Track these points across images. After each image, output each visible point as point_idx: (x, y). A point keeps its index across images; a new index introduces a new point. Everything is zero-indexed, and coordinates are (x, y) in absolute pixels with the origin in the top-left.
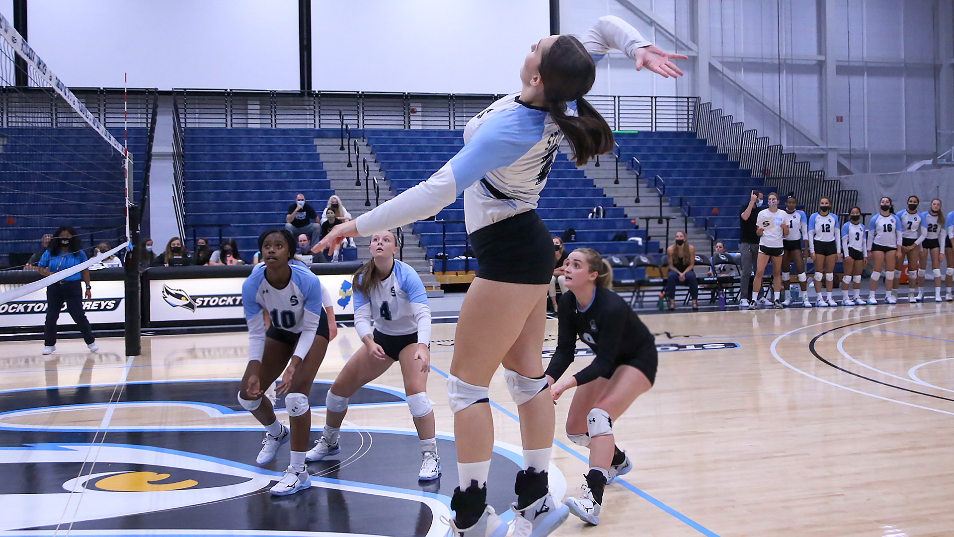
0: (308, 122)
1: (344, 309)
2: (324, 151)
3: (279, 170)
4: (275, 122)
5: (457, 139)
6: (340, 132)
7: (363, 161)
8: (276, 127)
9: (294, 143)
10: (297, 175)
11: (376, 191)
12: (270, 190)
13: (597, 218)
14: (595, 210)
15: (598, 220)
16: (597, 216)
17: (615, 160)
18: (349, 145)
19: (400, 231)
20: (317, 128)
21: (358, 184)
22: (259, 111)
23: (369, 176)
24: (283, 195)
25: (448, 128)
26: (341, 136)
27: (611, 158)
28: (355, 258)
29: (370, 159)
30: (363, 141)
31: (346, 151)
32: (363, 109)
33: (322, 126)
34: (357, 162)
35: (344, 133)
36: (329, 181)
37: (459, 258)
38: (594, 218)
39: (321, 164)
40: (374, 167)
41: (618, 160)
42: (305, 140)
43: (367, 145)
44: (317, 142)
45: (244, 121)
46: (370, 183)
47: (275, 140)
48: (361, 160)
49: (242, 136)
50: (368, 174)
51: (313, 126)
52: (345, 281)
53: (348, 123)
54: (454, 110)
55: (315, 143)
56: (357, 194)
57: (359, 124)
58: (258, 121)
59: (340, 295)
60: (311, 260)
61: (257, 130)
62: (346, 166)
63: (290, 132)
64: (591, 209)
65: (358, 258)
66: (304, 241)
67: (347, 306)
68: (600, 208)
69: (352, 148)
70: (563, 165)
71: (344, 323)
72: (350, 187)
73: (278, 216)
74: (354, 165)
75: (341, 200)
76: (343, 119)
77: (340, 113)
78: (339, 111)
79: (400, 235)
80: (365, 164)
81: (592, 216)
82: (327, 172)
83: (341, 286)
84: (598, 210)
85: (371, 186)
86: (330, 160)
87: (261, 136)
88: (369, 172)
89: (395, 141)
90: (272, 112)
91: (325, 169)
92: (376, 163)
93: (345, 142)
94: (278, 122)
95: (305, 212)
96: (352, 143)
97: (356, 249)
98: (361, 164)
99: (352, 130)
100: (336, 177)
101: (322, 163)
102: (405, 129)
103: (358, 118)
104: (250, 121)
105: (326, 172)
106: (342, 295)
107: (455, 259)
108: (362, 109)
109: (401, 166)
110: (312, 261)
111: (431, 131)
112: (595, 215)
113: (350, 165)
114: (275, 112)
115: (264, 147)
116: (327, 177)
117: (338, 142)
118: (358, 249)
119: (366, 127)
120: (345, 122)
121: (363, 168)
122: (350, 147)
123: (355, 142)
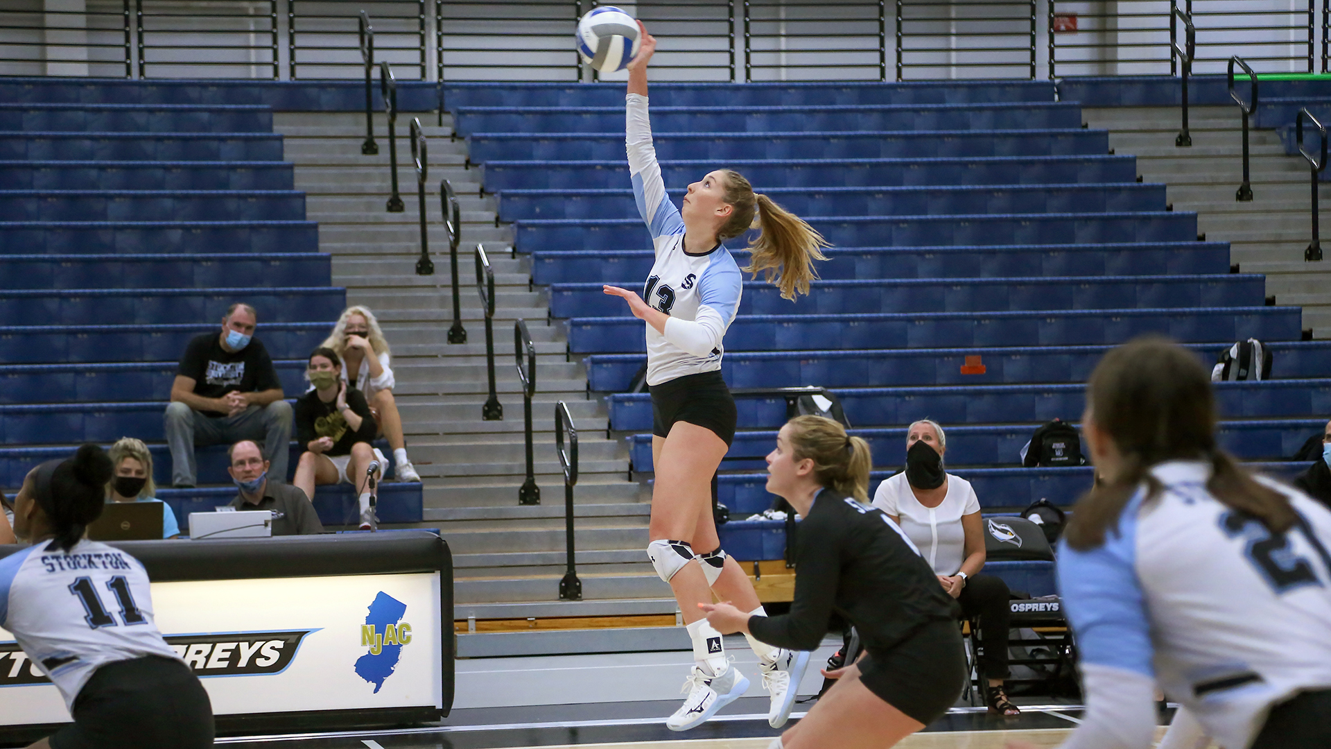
0: (253, 56)
1: (376, 691)
2: (310, 156)
3: (157, 223)
4: (141, 56)
5: (757, 112)
6: (363, 91)
7: (439, 190)
8: (142, 72)
9: (204, 128)
10: (218, 238)
11: (485, 290)
12: (127, 290)
13: (1240, 378)
14: (1234, 352)
15: (1244, 388)
16: (1243, 372)
17: (1308, 175)
18: (392, 137)
19: (565, 428)
20: (284, 76)
21: (425, 267)
22: (83, 17)
23: (461, 243)
24: (170, 307)
25: (724, 75)
26: (364, 107)
27: (1294, 168)
28: (413, 516)
29: (464, 183)
30: (440, 124)
31: (384, 155)
32: (439, 12)
33: (301, 73)
34: (422, 194)
35: (377, 92)
36: (328, 259)
37: (762, 519)
38: (1232, 380)
39: (298, 202)
40: (476, 211)
41: (1320, 175)
42: (244, 120)
43: (454, 136)
44: (283, 125)
45: (33, 52)
46: (466, 263)
47: (141, 119)
48: (432, 185)
49: (26, 105)
50: (457, 234)
51: (268, 73)
52: (381, 596)
53: (389, 61)
54: (747, 14)
55: (278, 129)
56: (422, 301)
57: (427, 64)
58: (82, 54)
59: (364, 643)
60: (266, 525)
61: (77, 83)
62: (385, 207)
63: (193, 93)
64: (1219, 350)
65: (425, 517)
66: (253, 460)
67: (388, 681)
68: (1251, 346)
69: (403, 145)
70: (1123, 196)
71: (376, 739)
72: (397, 278)
73: (155, 376)
74: (411, 202)
75: (380, 322)
76: (371, 48)
77: (361, 25)
78: (357, 20)
79: (567, 441)
80: (449, 200)
81: (1225, 374)
82: (321, 229)
83: (368, 612)
84: (1246, 352)
85: (467, 275)
86: (332, 186)
87: (95, 105)
88: (463, 228)
89: (548, 120)
90: (127, 22)
91: (312, 215)
92: (485, 199)
93: (381, 128)
94: (149, 55)
95: (241, 366)
96: (402, 128)
97: (419, 489)
98: (433, 202)
99: (407, 86)
100: (351, 245)
101: (303, 196)
102: (582, 82)
103: (423, 43)
104: (52, 53)
105: (315, 226)
106: (371, 643)
107: (751, 519)
108: (433, 13)
109: (570, 207)
110: (269, 529)
111: (670, 88)
112: (1234, 368)
113: (395, 205)
114: (140, 22)
115: (104, 143)
116: (321, 245)
117: (354, 124)
118: (425, 488)
119: (449, 74)
120: (378, 57)
121: (439, 213)
122: (398, 142)
123: (413, 127)
